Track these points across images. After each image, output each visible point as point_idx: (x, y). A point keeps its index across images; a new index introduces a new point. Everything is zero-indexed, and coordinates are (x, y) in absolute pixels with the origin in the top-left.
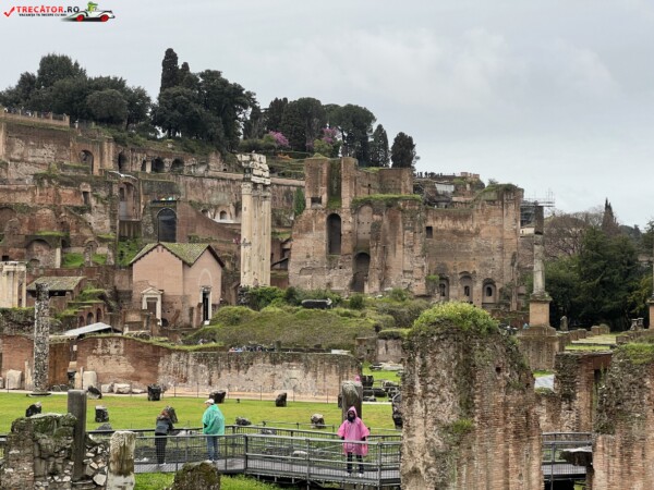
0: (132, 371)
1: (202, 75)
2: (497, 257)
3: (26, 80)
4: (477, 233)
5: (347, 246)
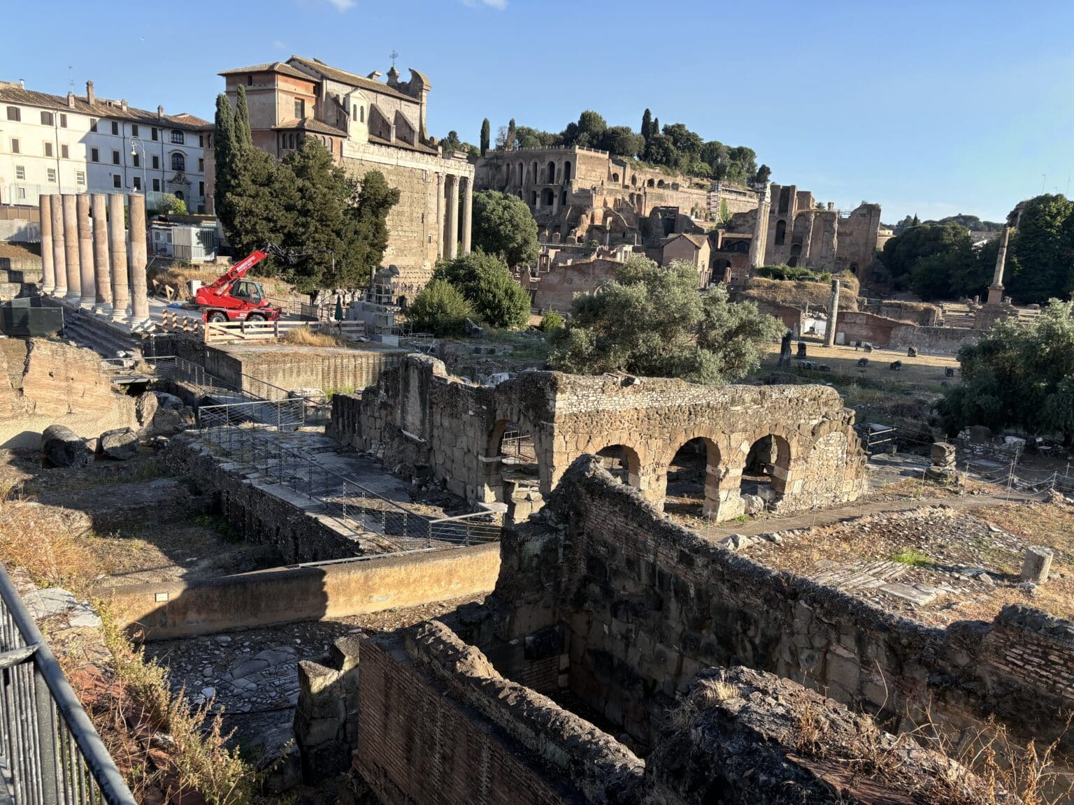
0: (871, 334)
1: (673, 127)
2: (862, 249)
3: (571, 126)
4: (851, 234)
5: (788, 240)
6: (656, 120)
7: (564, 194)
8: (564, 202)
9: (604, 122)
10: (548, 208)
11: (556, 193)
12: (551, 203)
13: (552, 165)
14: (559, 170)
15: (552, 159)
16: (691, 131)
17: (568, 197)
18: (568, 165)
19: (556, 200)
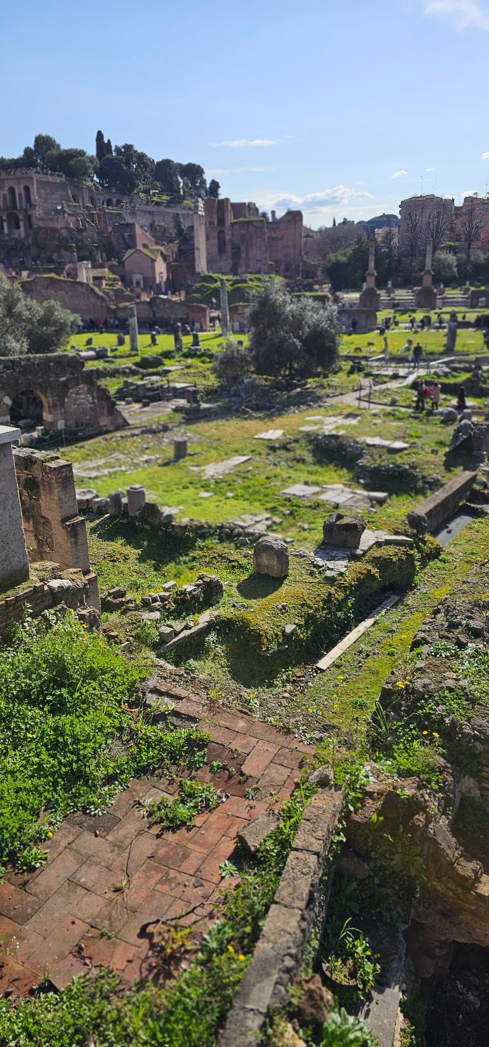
1: (124, 147)
3: (27, 151)
4: (282, 238)
5: (228, 248)
6: (109, 141)
7: (29, 218)
8: (29, 225)
9: (58, 146)
10: (16, 232)
11: (21, 217)
12: (18, 227)
13: (12, 190)
14: (20, 195)
15: (12, 184)
16: (139, 151)
17: (33, 219)
18: (27, 189)
19: (22, 224)
